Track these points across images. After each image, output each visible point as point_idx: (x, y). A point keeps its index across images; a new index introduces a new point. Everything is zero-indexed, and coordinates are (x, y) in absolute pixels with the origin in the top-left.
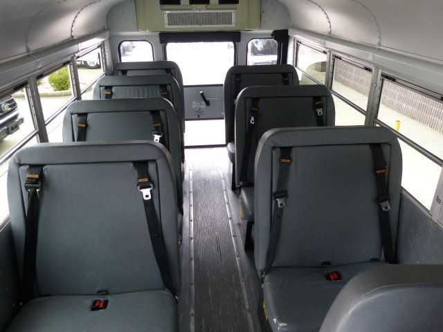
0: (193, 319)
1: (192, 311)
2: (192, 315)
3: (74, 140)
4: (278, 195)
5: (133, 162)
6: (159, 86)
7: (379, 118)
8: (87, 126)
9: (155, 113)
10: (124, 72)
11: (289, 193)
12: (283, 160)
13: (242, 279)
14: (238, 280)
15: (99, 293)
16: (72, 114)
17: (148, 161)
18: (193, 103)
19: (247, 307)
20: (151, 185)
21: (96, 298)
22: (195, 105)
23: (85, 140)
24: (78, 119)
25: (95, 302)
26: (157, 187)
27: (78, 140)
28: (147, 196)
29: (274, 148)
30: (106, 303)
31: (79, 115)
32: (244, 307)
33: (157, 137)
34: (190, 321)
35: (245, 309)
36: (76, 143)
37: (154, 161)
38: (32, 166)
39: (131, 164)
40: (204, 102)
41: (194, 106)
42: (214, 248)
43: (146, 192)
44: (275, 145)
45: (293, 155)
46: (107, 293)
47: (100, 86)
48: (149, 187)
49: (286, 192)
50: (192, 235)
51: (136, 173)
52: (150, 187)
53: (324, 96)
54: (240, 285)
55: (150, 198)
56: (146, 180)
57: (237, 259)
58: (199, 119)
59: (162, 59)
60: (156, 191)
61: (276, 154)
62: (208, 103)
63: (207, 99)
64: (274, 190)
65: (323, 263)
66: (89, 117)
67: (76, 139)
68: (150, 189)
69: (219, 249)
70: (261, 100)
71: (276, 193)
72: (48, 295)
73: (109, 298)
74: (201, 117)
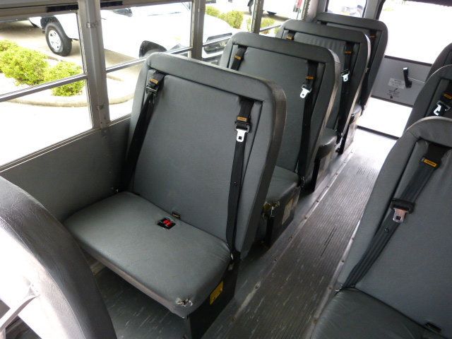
0: (254, 291)
1: (259, 285)
2: (257, 288)
3: (228, 67)
4: (399, 204)
5: (240, 96)
6: (345, 43)
8: (242, 59)
9: (313, 64)
10: (324, 23)
11: (417, 208)
12: (426, 161)
13: (331, 286)
14: (326, 284)
15: (173, 214)
16: (234, 44)
17: (256, 100)
18: (392, 79)
19: (316, 316)
20: (248, 128)
21: (168, 217)
22: (392, 82)
23: (238, 70)
24: (238, 50)
25: (165, 219)
26: (253, 133)
27: (232, 68)
28: (240, 138)
29: (420, 139)
30: (172, 225)
31: (240, 46)
32: (313, 314)
33: (305, 92)
34: (250, 292)
35: (312, 317)
36: (230, 70)
37: (261, 102)
38: (158, 72)
39: (237, 98)
40: (404, 82)
41: (390, 84)
42: (323, 240)
43: (241, 133)
44: (425, 137)
45: (446, 160)
46: (179, 218)
47: (285, 29)
48: (246, 129)
49: (413, 205)
50: (308, 216)
51: (239, 109)
54: (325, 291)
55: (242, 141)
56: (245, 120)
57: (341, 264)
58: (391, 100)
59: (372, 17)
60: (251, 136)
61: (420, 149)
62: (408, 84)
63: (410, 78)
64: (396, 196)
65: (428, 324)
66: (248, 51)
67: (230, 66)
68: (245, 131)
69: (327, 242)
72: (139, 195)
73: (178, 222)
74: (394, 99)
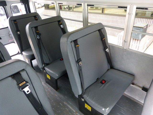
5: (10, 76)
7: (89, 22)
12: (77, 46)
17: (20, 71)
19: (75, 111)
20: (28, 84)
28: (28, 91)
29: (71, 42)
37: (23, 70)
52: (28, 85)
53: (61, 20)
55: (30, 91)
56: (25, 82)
61: (73, 44)
68: (28, 87)
70: (38, 27)
71: (77, 60)
